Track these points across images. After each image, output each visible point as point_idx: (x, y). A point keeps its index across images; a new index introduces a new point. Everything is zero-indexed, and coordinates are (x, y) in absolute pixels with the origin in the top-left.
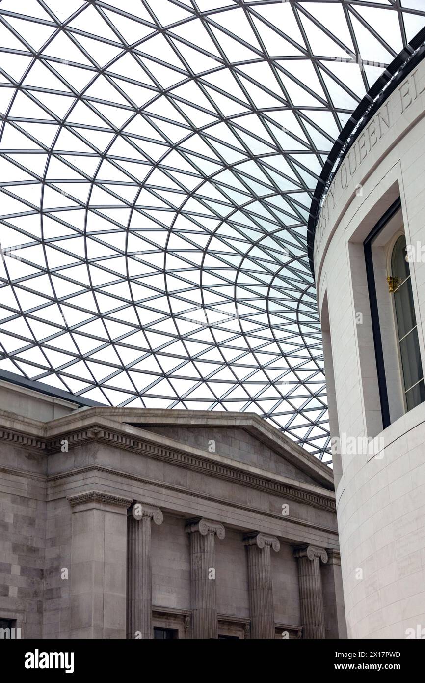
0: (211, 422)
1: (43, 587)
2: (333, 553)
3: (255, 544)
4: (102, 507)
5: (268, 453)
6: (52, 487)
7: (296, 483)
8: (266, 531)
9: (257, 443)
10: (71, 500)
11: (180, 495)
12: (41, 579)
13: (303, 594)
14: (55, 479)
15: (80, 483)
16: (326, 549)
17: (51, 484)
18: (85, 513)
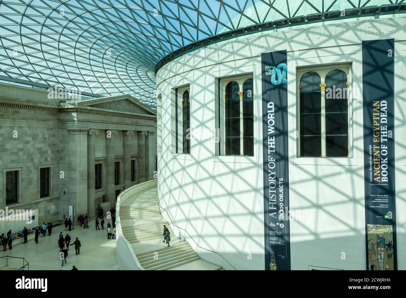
0: (115, 100)
1: (59, 156)
2: (149, 132)
3: (126, 134)
4: (79, 133)
5: (132, 105)
6: (61, 124)
7: (140, 115)
8: (130, 130)
9: (128, 102)
10: (68, 130)
11: (104, 124)
12: (58, 153)
13: (139, 146)
14: (62, 121)
15: (72, 125)
16: (147, 132)
17: (60, 122)
18: (73, 135)
